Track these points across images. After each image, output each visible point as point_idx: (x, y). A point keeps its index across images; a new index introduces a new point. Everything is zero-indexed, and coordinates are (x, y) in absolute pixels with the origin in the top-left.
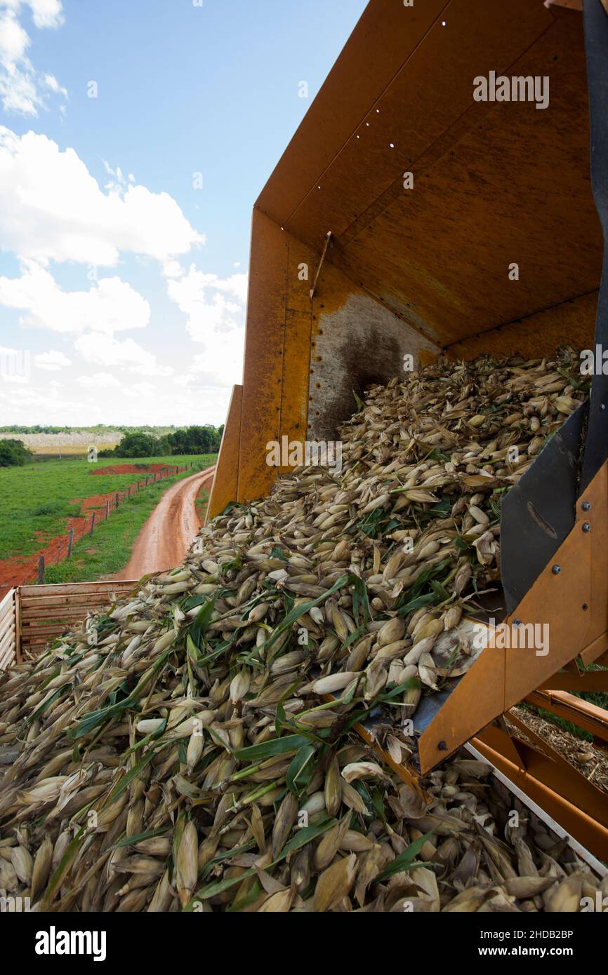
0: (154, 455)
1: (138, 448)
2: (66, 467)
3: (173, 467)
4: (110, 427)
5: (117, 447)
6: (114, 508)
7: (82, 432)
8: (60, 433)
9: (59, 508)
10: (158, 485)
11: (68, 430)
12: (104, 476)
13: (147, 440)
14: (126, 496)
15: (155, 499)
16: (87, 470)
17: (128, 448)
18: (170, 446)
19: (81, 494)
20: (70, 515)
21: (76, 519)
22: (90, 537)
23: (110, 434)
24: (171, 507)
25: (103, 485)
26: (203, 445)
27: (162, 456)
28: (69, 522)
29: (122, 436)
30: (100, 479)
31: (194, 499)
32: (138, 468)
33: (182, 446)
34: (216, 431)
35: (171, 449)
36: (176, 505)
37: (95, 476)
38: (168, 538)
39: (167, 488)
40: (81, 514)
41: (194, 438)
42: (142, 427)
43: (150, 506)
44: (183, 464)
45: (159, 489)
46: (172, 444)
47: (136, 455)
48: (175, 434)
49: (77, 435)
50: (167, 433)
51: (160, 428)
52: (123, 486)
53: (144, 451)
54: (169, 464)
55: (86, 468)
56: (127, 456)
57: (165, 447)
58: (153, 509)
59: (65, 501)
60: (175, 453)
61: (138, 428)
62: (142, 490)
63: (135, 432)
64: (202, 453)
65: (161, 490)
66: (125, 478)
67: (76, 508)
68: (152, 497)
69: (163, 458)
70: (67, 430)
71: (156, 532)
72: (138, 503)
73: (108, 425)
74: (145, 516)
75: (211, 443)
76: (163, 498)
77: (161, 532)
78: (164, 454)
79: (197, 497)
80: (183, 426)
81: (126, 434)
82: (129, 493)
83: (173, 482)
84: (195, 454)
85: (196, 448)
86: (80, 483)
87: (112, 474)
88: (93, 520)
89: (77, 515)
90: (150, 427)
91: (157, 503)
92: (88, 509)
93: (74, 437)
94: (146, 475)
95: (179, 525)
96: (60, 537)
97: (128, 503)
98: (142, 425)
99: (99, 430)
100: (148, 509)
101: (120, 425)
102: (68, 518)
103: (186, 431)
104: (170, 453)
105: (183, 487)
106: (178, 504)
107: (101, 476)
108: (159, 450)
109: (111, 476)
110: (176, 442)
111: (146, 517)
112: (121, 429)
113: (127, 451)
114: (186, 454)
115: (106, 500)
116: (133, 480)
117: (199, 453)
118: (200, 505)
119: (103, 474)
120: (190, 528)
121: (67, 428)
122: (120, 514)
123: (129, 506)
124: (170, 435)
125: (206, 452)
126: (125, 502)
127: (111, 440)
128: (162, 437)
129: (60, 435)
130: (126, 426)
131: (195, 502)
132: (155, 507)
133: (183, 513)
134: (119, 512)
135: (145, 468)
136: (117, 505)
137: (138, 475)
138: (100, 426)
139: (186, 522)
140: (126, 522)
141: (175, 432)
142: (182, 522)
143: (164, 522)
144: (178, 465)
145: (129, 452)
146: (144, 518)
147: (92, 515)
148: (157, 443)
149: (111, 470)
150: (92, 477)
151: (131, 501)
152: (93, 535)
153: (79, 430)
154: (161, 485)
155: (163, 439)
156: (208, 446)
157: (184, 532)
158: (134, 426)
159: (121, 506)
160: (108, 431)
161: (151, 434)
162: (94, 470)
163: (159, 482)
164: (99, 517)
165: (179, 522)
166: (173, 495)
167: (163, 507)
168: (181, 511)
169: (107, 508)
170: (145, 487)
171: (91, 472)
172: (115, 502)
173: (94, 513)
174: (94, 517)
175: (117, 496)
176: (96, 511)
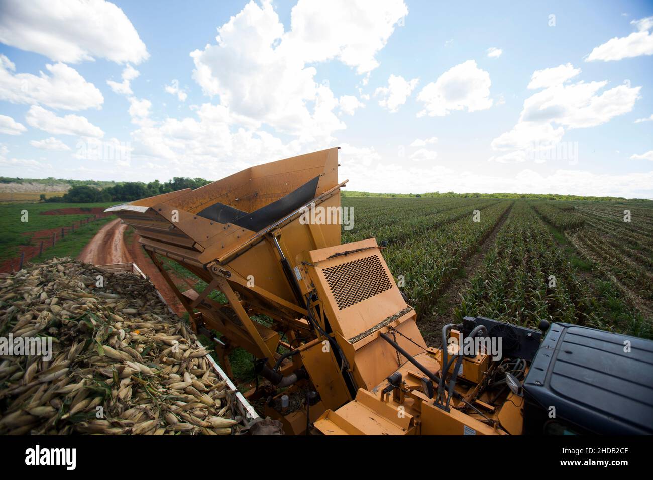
0: (97, 202)
1: (84, 196)
4: (59, 180)
5: (65, 195)
6: (60, 238)
7: (33, 183)
8: (11, 183)
9: (11, 240)
10: (97, 223)
12: (53, 216)
13: (91, 190)
14: (71, 231)
15: (94, 232)
16: (38, 212)
17: (75, 196)
18: (110, 196)
19: (32, 229)
20: (22, 244)
21: (27, 246)
23: (60, 185)
24: (106, 237)
25: (52, 223)
27: (103, 202)
28: (20, 249)
29: (70, 187)
30: (49, 218)
31: (123, 231)
32: (83, 210)
33: (119, 196)
34: (145, 187)
35: (111, 198)
36: (110, 235)
37: (46, 216)
38: (101, 255)
39: (104, 225)
40: (31, 243)
41: (128, 191)
42: (88, 181)
43: (89, 236)
45: (98, 225)
46: (112, 194)
47: (82, 201)
49: (29, 185)
50: (108, 186)
51: (103, 182)
52: (69, 223)
53: (89, 199)
55: (37, 210)
56: (75, 202)
57: (106, 197)
58: (92, 238)
59: (16, 235)
60: (113, 200)
61: (85, 182)
62: (85, 226)
63: (81, 185)
65: (100, 226)
66: (70, 218)
67: (27, 239)
68: (92, 230)
70: (19, 181)
71: (93, 252)
72: (80, 234)
73: (58, 178)
74: (85, 242)
75: (141, 194)
76: (100, 231)
77: (96, 253)
78: (105, 200)
79: (126, 230)
80: (121, 181)
81: (73, 186)
82: (73, 228)
85: (130, 197)
87: (60, 214)
88: (41, 247)
89: (28, 244)
90: (94, 182)
91: (95, 234)
92: (37, 239)
93: (25, 186)
94: (89, 215)
95: (110, 247)
96: (12, 259)
97: (72, 234)
99: (50, 181)
100: (88, 238)
101: (68, 179)
102: (20, 246)
103: (122, 186)
104: (110, 200)
107: (50, 216)
108: (101, 198)
109: (59, 216)
110: (114, 193)
111: (86, 244)
112: (69, 182)
113: (74, 198)
114: (122, 201)
115: (54, 233)
116: (78, 219)
118: (127, 235)
119: (52, 214)
120: (118, 249)
121: (19, 179)
123: (72, 237)
124: (110, 187)
125: (138, 199)
126: (70, 234)
127: (60, 190)
128: (104, 189)
129: (11, 185)
130: (74, 180)
131: (124, 233)
132: (94, 237)
133: (114, 240)
134: (65, 241)
135: (89, 210)
136: (63, 236)
137: (82, 216)
138: (50, 179)
139: (116, 246)
140: (69, 247)
141: (115, 186)
142: (113, 246)
143: (99, 247)
145: (76, 199)
146: (84, 244)
147: (40, 244)
148: (99, 193)
149: (59, 212)
150: (43, 217)
151: (75, 233)
152: (41, 255)
153: (30, 182)
154: (99, 222)
155: (105, 191)
156: (139, 195)
157: (113, 252)
158: (81, 180)
159: (66, 237)
160: (57, 183)
161: (95, 186)
162: (44, 211)
163: (98, 220)
164: (47, 244)
165: (110, 245)
166: (109, 229)
167: (100, 237)
168: (113, 239)
169: (54, 238)
170: (86, 224)
171: (42, 213)
172: (61, 234)
173: (42, 242)
174: (42, 244)
175: (63, 230)
176: (44, 241)
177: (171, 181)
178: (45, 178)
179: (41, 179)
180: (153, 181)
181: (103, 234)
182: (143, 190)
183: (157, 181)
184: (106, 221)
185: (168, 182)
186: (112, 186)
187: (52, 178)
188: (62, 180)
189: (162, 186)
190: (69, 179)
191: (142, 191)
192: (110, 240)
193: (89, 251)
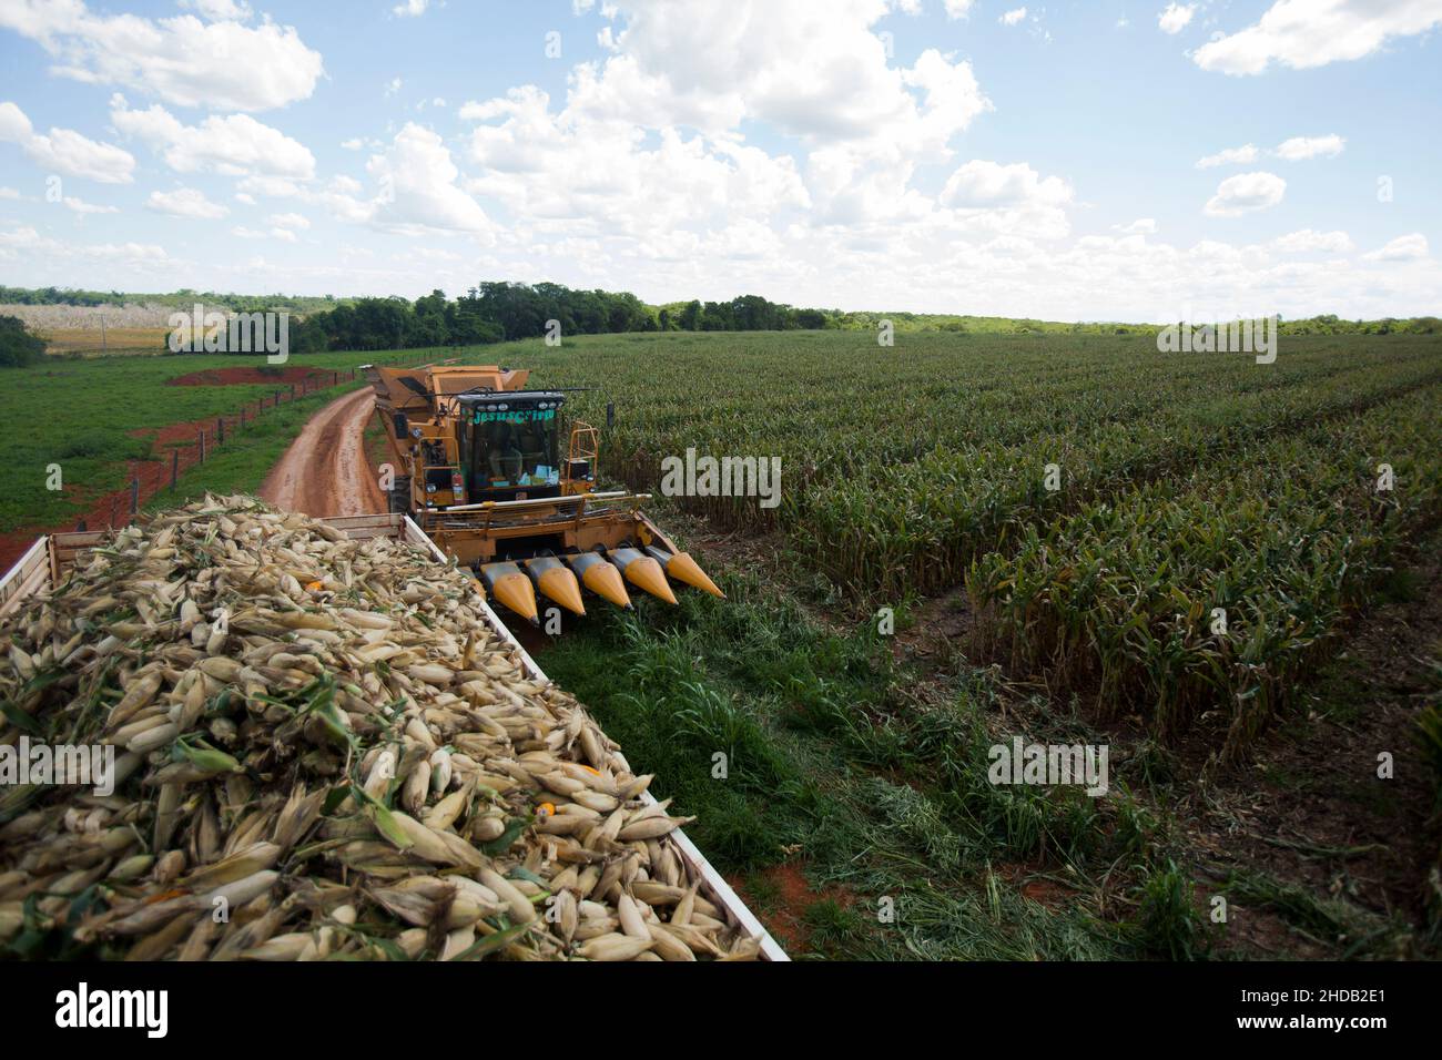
2: (120, 370)
3: (329, 373)
4: (205, 295)
6: (216, 445)
7: (149, 305)
8: (102, 306)
9: (109, 446)
10: (298, 405)
11: (119, 300)
12: (197, 388)
14: (239, 425)
15: (291, 429)
16: (162, 377)
18: (324, 335)
19: (152, 420)
20: (132, 457)
21: (145, 463)
22: (172, 492)
23: (206, 308)
24: (319, 443)
25: (195, 405)
26: (387, 333)
27: (309, 352)
28: (130, 469)
30: (188, 394)
31: (361, 429)
32: (263, 374)
33: (347, 335)
34: (410, 309)
35: (327, 340)
36: (330, 438)
37: (179, 388)
38: (312, 492)
39: (314, 411)
40: (152, 455)
41: (370, 321)
42: (270, 298)
43: (281, 440)
44: (347, 369)
45: (300, 411)
46: (329, 332)
48: (333, 312)
49: (140, 310)
50: (318, 310)
51: (305, 299)
52: (234, 406)
54: (321, 367)
55: (160, 373)
57: (315, 337)
58: (288, 446)
59: (120, 434)
60: (334, 347)
61: (262, 300)
62: (269, 413)
64: (384, 349)
65: (306, 414)
66: (235, 393)
67: (145, 446)
68: (286, 425)
69: (310, 356)
70: (117, 300)
71: (292, 482)
72: (259, 435)
73: (200, 291)
74: (272, 457)
75: (400, 330)
76: (307, 428)
77: (301, 484)
78: (313, 348)
79: (368, 424)
80: (349, 296)
82: (243, 419)
83: (327, 400)
84: (372, 349)
85: (373, 338)
86: (148, 401)
87: (212, 384)
88: (175, 466)
89: (144, 457)
90: (286, 299)
91: (295, 436)
92: (165, 446)
93: (132, 313)
94: (279, 386)
95: (332, 471)
96: (114, 493)
97: (243, 435)
98: (271, 294)
99: (184, 300)
100: (279, 445)
101: (225, 292)
102: (128, 462)
104: (328, 347)
105: (343, 409)
106: (334, 436)
107: (190, 388)
108: (303, 341)
109: (211, 388)
110: (334, 327)
111: (275, 461)
112: (230, 302)
114: (355, 349)
115: (201, 429)
116: (254, 396)
117: (379, 349)
118: (371, 438)
119: (195, 384)
120: (352, 476)
121: (117, 295)
122: (227, 454)
123: (243, 440)
124: (323, 314)
125: (393, 346)
126: (237, 433)
128: (308, 318)
129: (101, 309)
130: (237, 294)
131: (363, 433)
132: (293, 443)
133: (340, 452)
134: (226, 451)
135: (277, 374)
136: (221, 439)
137: (262, 387)
138: (184, 292)
139: (345, 466)
140: (237, 467)
141: (334, 308)
142: (339, 467)
143: (306, 468)
144: (337, 368)
146: (271, 460)
147: (172, 457)
149: (211, 377)
150: (175, 389)
151: (248, 431)
152: (176, 490)
153: (142, 301)
154: (304, 404)
155: (309, 322)
156: (395, 335)
157: (341, 482)
158: (255, 294)
159: (229, 441)
160: (203, 304)
162: (175, 376)
163: (300, 399)
164: (187, 459)
165: (332, 465)
166: (325, 423)
167: (306, 442)
168: (337, 448)
169: (201, 444)
170: (273, 407)
171: (171, 382)
172: (216, 435)
173: (177, 453)
174: (176, 459)
175: (220, 422)
176: (181, 450)
177: (474, 291)
178: (174, 292)
179: (165, 293)
180: (428, 293)
181: (314, 435)
182: (404, 318)
183: (438, 293)
184: (315, 401)
185: (467, 295)
186: (329, 310)
187: (189, 291)
188: (213, 295)
189: (451, 306)
190: (228, 294)
191: (402, 322)
192: (332, 449)
193: (284, 477)
